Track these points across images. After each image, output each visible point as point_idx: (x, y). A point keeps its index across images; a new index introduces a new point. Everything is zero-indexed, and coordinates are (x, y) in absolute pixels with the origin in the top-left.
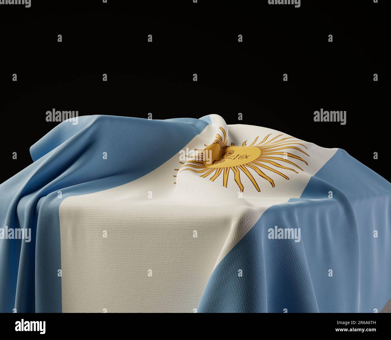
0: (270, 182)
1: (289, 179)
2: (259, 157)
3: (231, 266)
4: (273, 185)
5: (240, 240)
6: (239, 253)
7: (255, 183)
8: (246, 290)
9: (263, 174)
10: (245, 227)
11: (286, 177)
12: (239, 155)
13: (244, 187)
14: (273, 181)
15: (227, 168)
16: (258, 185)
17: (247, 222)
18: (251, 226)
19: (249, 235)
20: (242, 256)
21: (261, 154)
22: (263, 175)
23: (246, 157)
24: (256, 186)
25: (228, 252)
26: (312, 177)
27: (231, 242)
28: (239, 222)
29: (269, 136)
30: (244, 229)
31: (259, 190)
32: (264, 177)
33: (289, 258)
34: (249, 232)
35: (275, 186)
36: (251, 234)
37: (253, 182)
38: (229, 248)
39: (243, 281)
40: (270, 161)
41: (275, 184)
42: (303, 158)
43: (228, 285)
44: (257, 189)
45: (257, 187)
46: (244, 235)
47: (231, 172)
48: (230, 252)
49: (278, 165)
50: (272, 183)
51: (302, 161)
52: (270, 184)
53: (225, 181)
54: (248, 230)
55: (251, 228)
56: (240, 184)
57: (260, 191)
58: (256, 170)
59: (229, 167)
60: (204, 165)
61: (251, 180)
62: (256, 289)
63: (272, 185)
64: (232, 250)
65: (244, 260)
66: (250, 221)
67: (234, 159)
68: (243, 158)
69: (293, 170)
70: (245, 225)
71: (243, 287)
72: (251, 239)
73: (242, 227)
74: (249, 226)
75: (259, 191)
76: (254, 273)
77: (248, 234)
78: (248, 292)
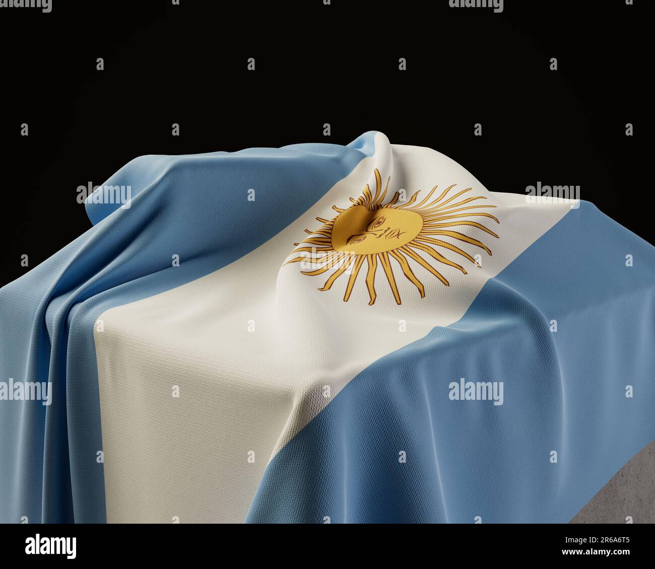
0: (419, 289)
1: (449, 285)
2: (416, 238)
3: (288, 465)
4: (423, 294)
5: (302, 428)
6: (299, 447)
7: (396, 289)
8: (307, 501)
9: (411, 274)
10: (312, 409)
11: (445, 282)
12: (389, 228)
13: (377, 296)
14: (423, 286)
15: (362, 256)
16: (399, 293)
17: (314, 403)
18: (321, 408)
19: (317, 422)
20: (304, 452)
21: (421, 232)
22: (410, 276)
23: (398, 235)
24: (396, 294)
25: (285, 444)
26: (490, 281)
27: (290, 430)
28: (302, 402)
29: (451, 187)
30: (308, 412)
31: (399, 302)
32: (410, 280)
33: (393, 443)
34: (317, 416)
35: (425, 296)
36: (320, 419)
37: (392, 288)
38: (286, 438)
39: (303, 488)
40: (429, 248)
41: (425, 293)
42: (485, 244)
43: (284, 491)
44: (396, 300)
45: (397, 297)
46: (308, 422)
47: (365, 265)
48: (288, 444)
49: (439, 258)
50: (422, 290)
51: (482, 248)
52: (418, 292)
53: (350, 283)
54: (315, 414)
55: (320, 411)
56: (372, 289)
57: (401, 304)
58: (403, 266)
59: (365, 253)
60: (332, 246)
61: (390, 284)
62: (321, 501)
63: (421, 294)
64: (291, 441)
65: (306, 457)
66: (320, 400)
67: (380, 236)
68: (392, 236)
69: (461, 268)
70: (311, 406)
71: (302, 496)
72: (319, 427)
73: (306, 409)
74: (318, 408)
75: (399, 304)
76: (319, 478)
77: (315, 419)
78: (309, 504)
